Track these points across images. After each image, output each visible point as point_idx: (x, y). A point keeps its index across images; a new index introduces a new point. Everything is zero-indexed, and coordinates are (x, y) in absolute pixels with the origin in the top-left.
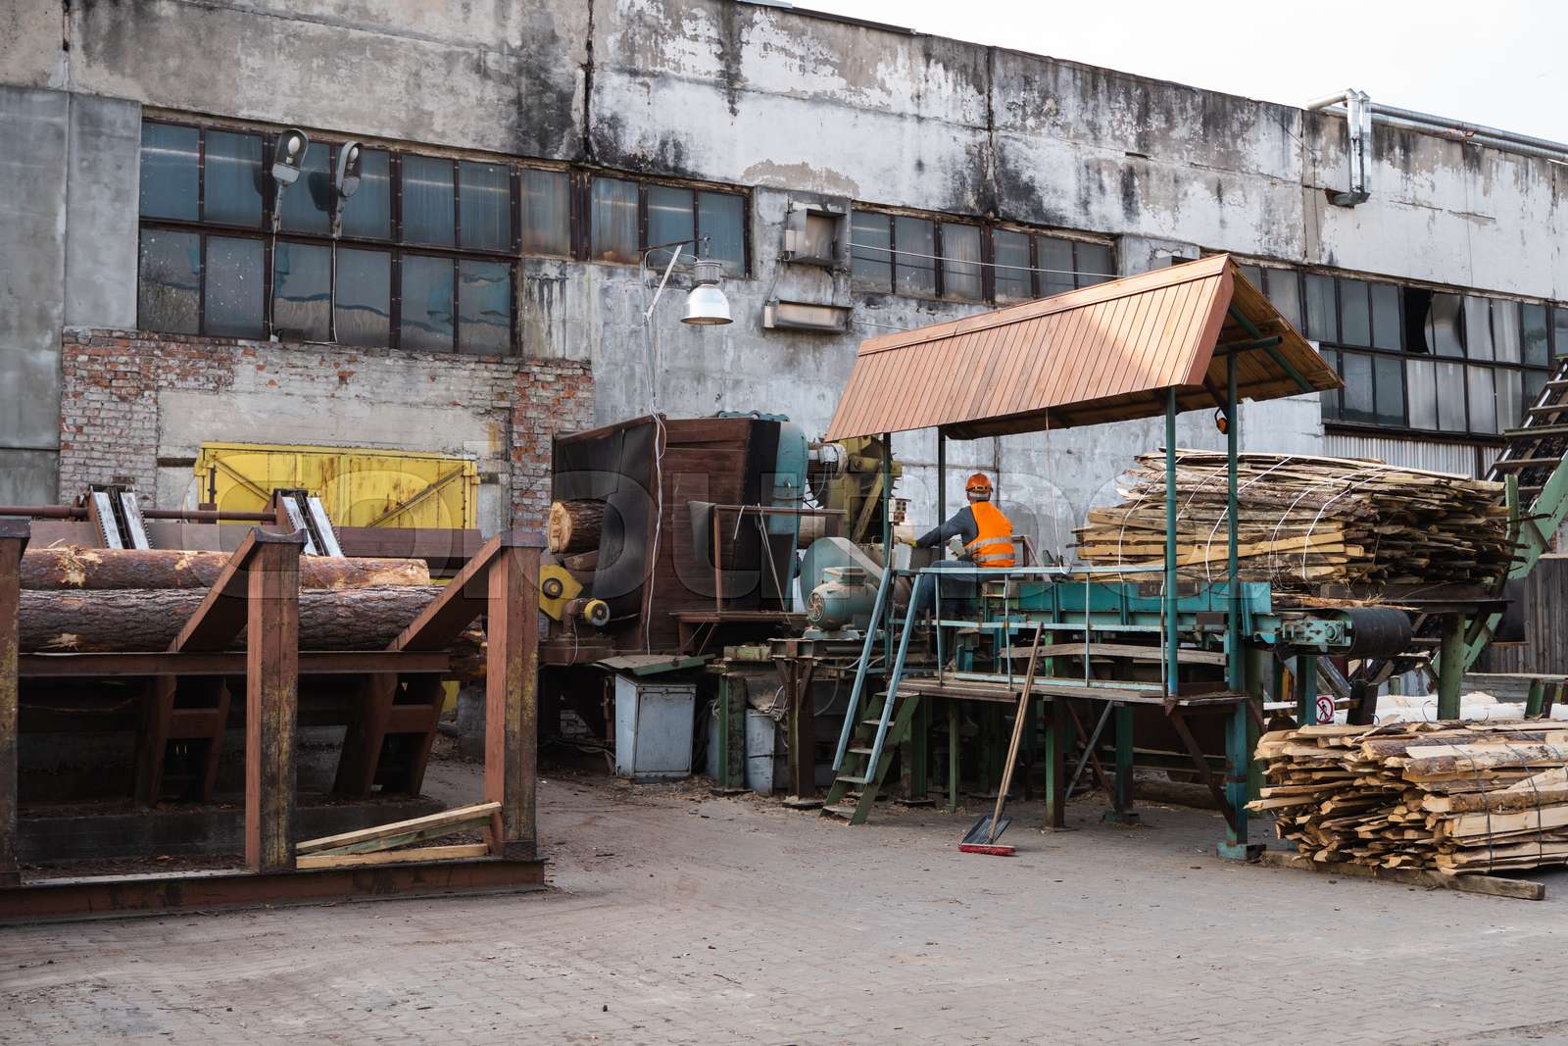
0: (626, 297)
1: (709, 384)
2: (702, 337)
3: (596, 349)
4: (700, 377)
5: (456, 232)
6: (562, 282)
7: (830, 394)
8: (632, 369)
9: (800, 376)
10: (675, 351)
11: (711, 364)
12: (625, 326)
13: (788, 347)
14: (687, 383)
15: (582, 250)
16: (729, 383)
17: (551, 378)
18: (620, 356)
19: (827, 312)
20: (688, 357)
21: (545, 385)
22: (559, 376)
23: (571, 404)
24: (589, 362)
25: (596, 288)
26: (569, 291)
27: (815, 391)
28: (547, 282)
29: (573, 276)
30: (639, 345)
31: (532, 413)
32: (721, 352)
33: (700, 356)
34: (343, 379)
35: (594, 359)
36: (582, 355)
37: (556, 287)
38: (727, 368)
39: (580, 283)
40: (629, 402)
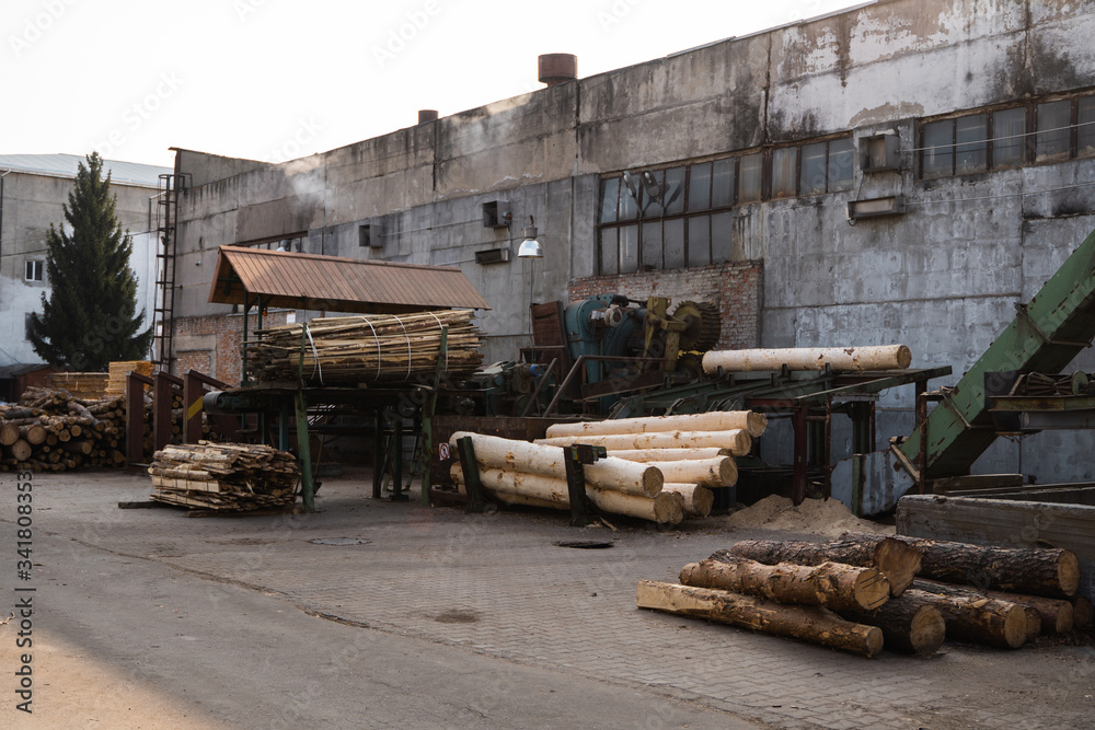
0: (782, 218)
1: (825, 262)
2: (821, 233)
3: (766, 251)
4: (820, 258)
5: (711, 200)
6: (749, 216)
7: (899, 256)
8: (784, 259)
9: (880, 247)
10: (807, 244)
11: (826, 249)
12: (780, 235)
13: (872, 229)
14: (813, 263)
15: (767, 194)
16: (837, 259)
17: (737, 273)
18: (778, 253)
19: (886, 202)
20: (814, 247)
21: (734, 276)
22: (740, 271)
23: (746, 286)
24: (763, 260)
25: (766, 216)
26: (752, 222)
27: (890, 255)
28: (743, 218)
29: (755, 211)
30: (788, 245)
31: (728, 294)
32: (832, 240)
33: (820, 246)
34: (654, 287)
35: (765, 257)
36: (759, 256)
37: (746, 220)
38: (836, 250)
39: (758, 215)
40: (783, 279)
